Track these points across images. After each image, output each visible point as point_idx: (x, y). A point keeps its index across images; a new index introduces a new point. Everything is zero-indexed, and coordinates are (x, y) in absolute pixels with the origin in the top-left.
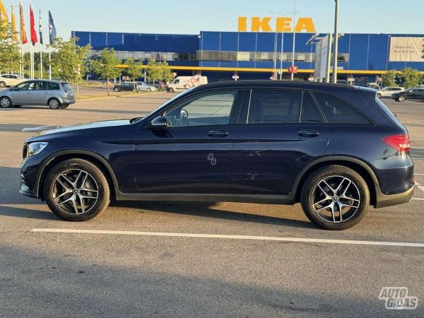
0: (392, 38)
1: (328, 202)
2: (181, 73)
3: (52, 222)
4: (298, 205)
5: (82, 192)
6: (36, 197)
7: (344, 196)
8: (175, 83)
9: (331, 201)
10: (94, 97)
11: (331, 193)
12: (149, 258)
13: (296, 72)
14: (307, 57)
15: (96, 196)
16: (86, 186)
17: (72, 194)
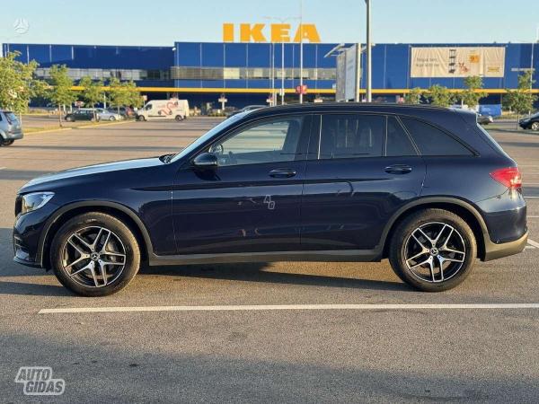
0: (413, 49)
1: (425, 257)
2: (152, 96)
3: (64, 299)
4: (386, 262)
5: (104, 257)
6: (39, 267)
7: (445, 247)
8: (147, 109)
9: (429, 255)
10: (43, 129)
11: (428, 245)
12: (216, 340)
13: (305, 93)
14: (311, 74)
15: (123, 262)
16: (108, 249)
17: (89, 260)
